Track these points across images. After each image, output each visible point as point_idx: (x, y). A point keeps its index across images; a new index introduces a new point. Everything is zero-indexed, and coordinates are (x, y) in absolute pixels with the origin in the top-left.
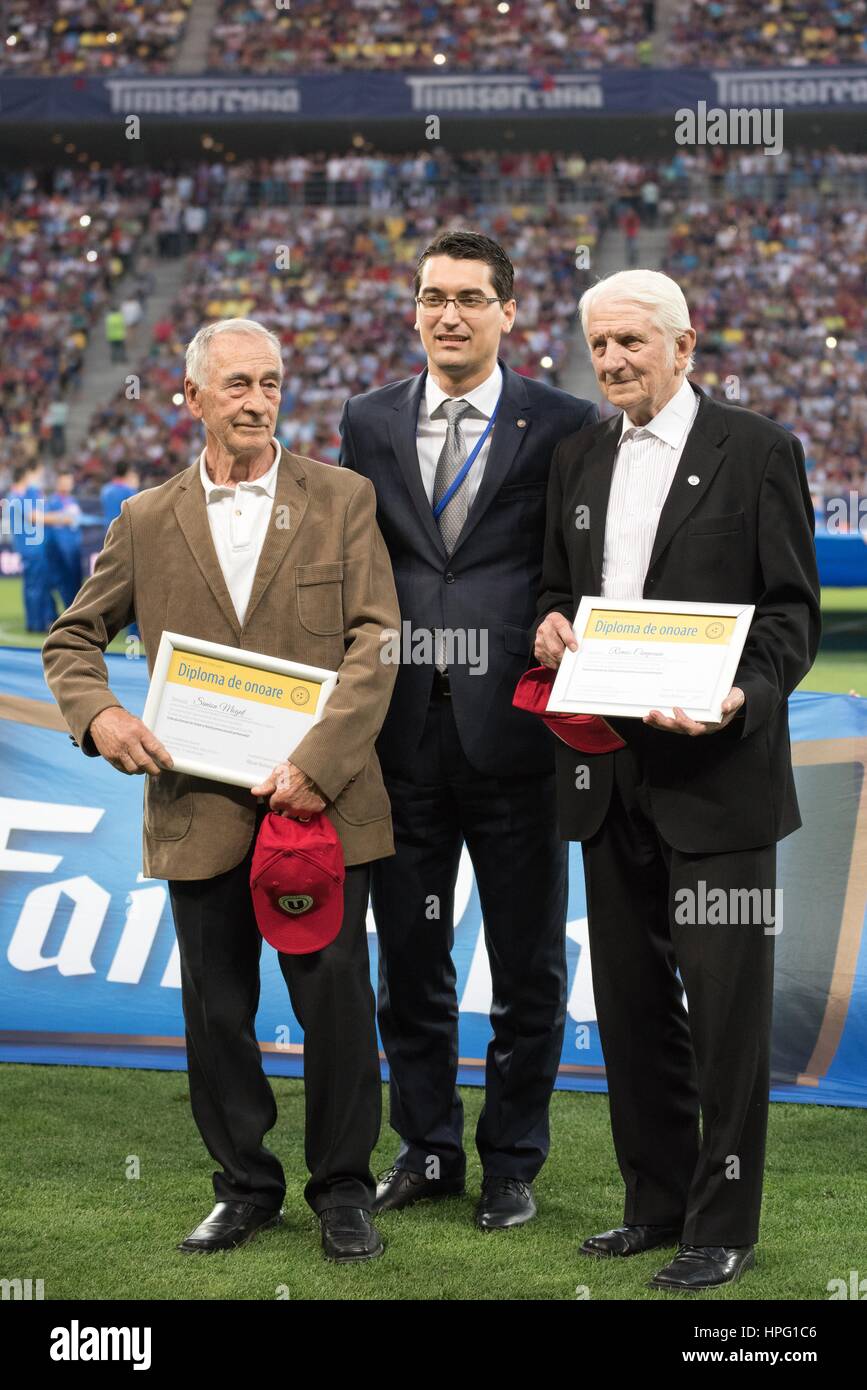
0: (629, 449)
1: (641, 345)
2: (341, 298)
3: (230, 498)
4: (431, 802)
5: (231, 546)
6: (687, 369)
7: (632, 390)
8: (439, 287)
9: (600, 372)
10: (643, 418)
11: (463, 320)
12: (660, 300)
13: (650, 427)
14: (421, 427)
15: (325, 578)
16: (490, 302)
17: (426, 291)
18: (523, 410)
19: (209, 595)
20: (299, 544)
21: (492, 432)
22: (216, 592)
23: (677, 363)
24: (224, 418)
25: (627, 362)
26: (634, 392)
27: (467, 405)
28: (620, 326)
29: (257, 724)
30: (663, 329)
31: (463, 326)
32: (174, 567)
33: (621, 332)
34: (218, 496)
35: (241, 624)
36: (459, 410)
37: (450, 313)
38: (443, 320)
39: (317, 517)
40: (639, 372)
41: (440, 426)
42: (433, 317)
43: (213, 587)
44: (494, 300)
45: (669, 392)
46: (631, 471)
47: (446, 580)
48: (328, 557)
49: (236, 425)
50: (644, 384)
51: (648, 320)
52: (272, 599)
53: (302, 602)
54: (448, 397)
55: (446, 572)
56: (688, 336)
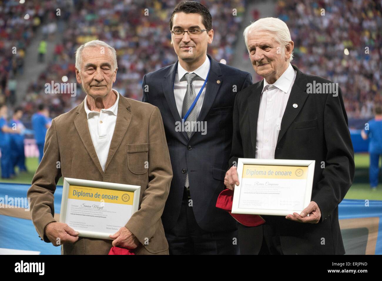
0: (266, 94)
1: (270, 49)
2: (135, 35)
3: (97, 116)
4: (183, 244)
5: (98, 136)
6: (290, 59)
7: (267, 68)
8: (181, 26)
9: (253, 61)
10: (273, 80)
11: (192, 39)
12: (278, 29)
13: (276, 84)
14: (176, 85)
15: (139, 150)
16: (202, 31)
17: (175, 28)
18: (219, 76)
19: (89, 157)
20: (128, 135)
21: (206, 86)
22: (92, 156)
23: (286, 56)
24: (86, 83)
25: (265, 56)
26: (268, 69)
27: (195, 75)
28: (261, 41)
29: (108, 212)
30: (280, 42)
31: (192, 42)
32: (74, 146)
33: (261, 44)
34: (92, 115)
35: (103, 170)
36: (192, 77)
37: (186, 37)
38: (183, 40)
39: (136, 123)
40: (270, 60)
41: (184, 84)
42: (179, 39)
43: (91, 154)
44: (204, 30)
45: (283, 69)
46: (267, 103)
47: (188, 148)
48: (141, 141)
49: (91, 86)
50: (272, 65)
51: (273, 38)
52: (117, 158)
53: (129, 160)
54: (187, 72)
55: (188, 145)
56: (290, 44)
